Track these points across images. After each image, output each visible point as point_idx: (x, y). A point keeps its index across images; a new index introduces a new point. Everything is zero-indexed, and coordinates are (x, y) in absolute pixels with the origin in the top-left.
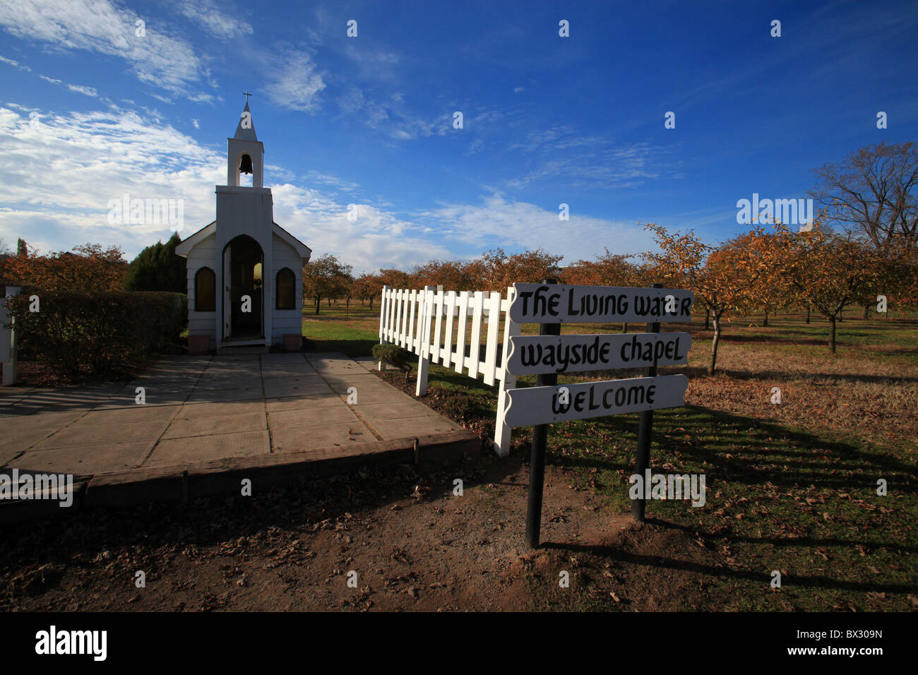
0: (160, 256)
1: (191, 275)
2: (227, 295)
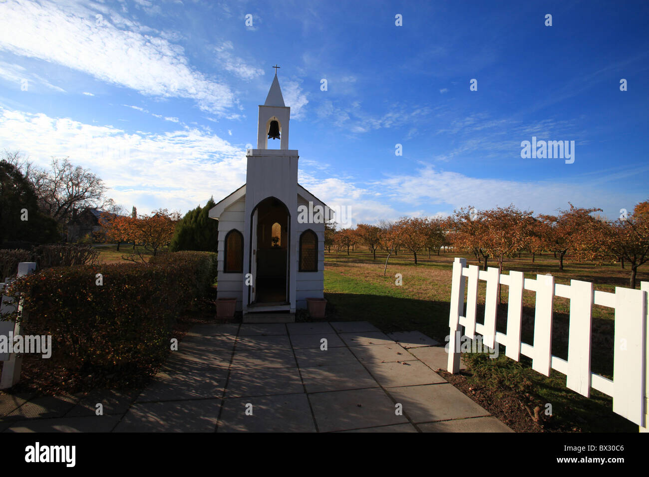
0: (199, 219)
1: (221, 238)
2: (254, 257)
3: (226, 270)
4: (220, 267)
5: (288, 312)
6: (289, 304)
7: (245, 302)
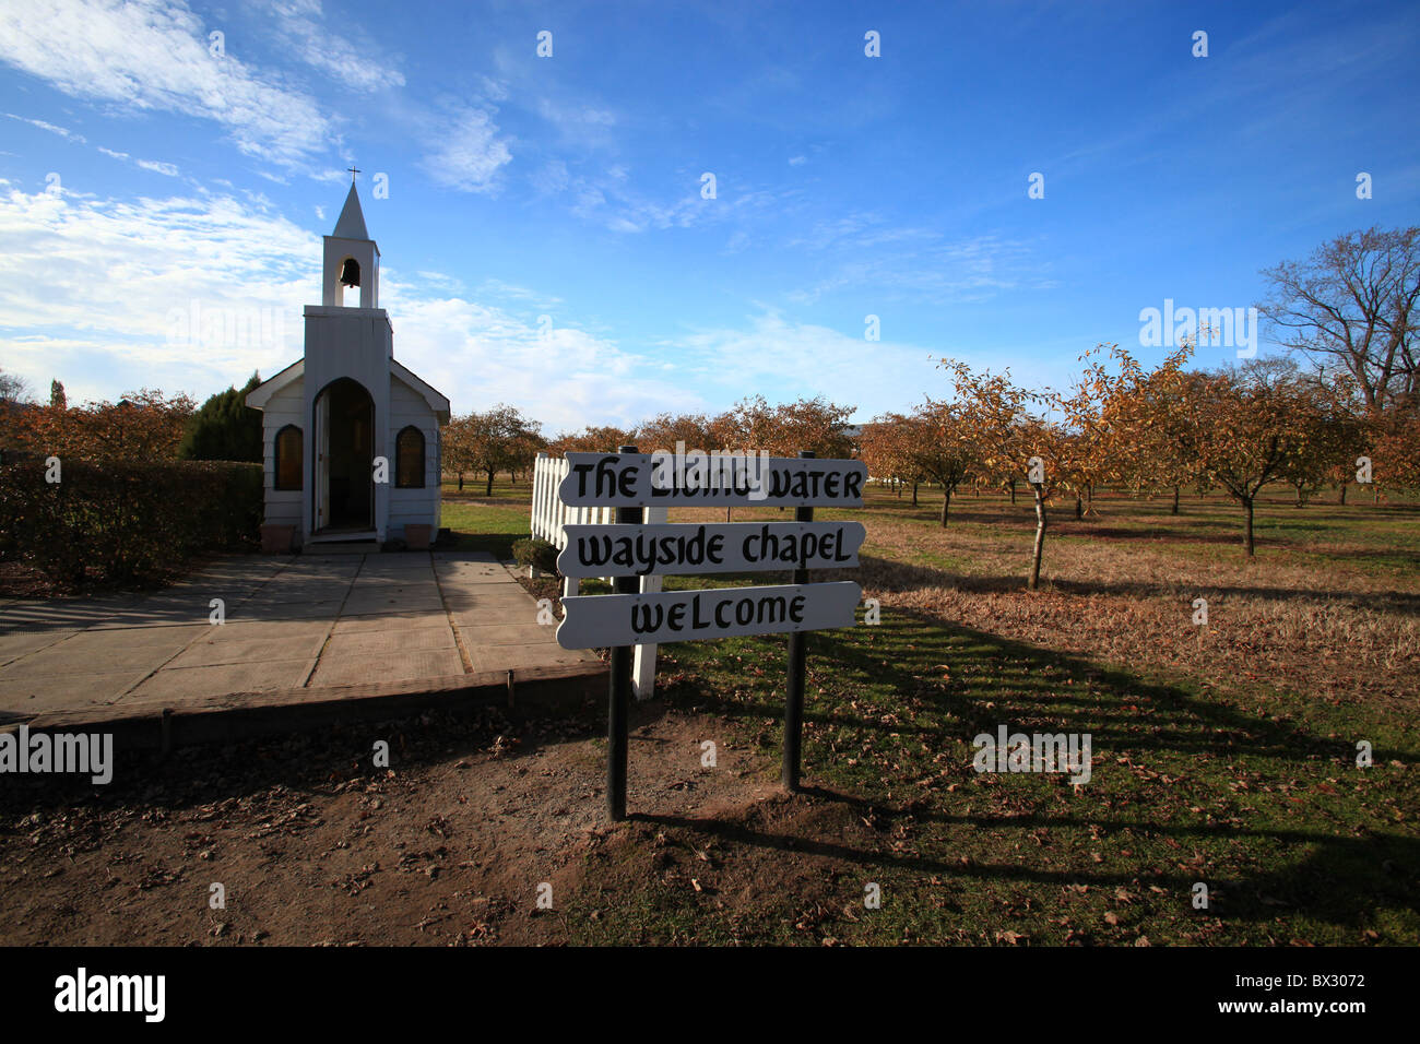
0: (232, 409)
1: (269, 437)
2: (321, 467)
3: (278, 487)
4: (269, 481)
5: (373, 541)
6: (374, 529)
7: (307, 528)
